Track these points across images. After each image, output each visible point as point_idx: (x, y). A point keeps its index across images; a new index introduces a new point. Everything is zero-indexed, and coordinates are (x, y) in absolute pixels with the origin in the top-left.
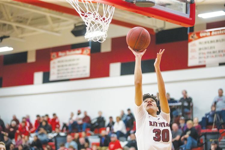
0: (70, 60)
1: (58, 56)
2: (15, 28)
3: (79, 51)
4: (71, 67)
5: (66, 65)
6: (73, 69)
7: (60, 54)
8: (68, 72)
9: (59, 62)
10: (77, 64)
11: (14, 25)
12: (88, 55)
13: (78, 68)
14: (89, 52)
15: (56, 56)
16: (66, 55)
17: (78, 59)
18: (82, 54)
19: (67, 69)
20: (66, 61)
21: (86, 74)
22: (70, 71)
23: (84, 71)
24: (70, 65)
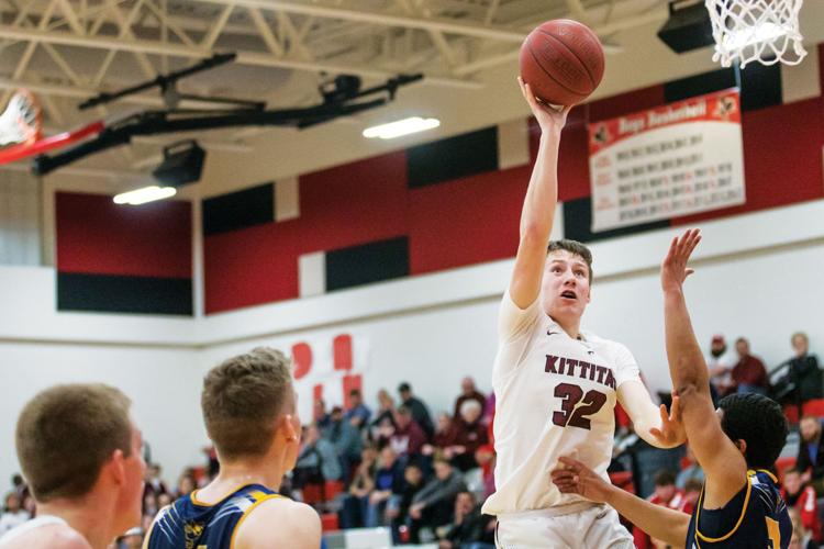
0: (664, 147)
1: (618, 137)
2: (441, 43)
3: (699, 108)
4: (669, 173)
5: (651, 168)
6: (675, 178)
7: (624, 124)
8: (660, 195)
9: (621, 156)
10: (694, 158)
11: (436, 28)
12: (732, 119)
13: (699, 173)
14: (735, 108)
15: (607, 135)
16: (646, 128)
17: (695, 140)
18: (708, 117)
19: (653, 183)
20: (650, 150)
21: (732, 194)
22: (668, 187)
23: (722, 182)
24: (665, 165)
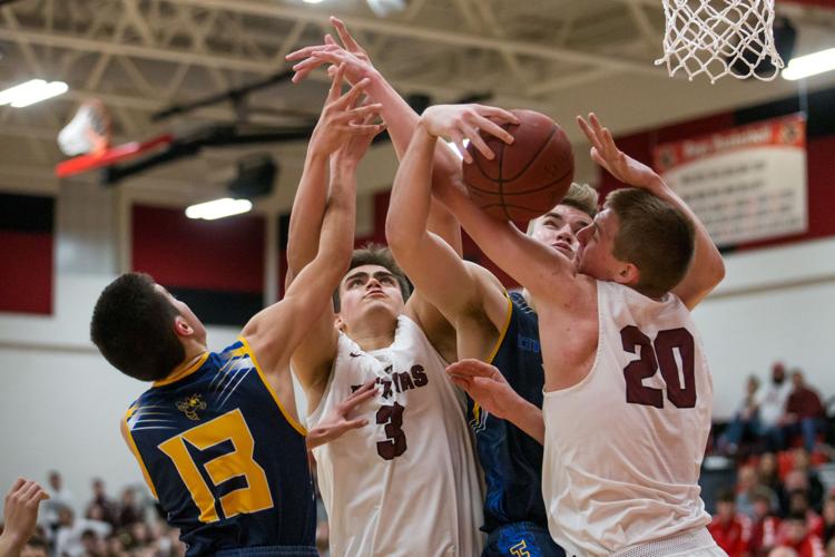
0: (729, 172)
1: (682, 160)
2: (513, 64)
3: (763, 134)
4: (732, 199)
5: (715, 193)
6: (740, 203)
7: (690, 148)
8: (724, 220)
9: (687, 180)
10: (757, 185)
11: (508, 49)
12: (797, 145)
13: (763, 199)
14: (799, 132)
15: (673, 159)
16: (712, 152)
17: (760, 166)
18: (773, 142)
19: (718, 207)
20: (714, 175)
21: (793, 221)
22: (729, 212)
23: (785, 209)
24: (730, 190)
